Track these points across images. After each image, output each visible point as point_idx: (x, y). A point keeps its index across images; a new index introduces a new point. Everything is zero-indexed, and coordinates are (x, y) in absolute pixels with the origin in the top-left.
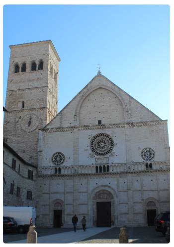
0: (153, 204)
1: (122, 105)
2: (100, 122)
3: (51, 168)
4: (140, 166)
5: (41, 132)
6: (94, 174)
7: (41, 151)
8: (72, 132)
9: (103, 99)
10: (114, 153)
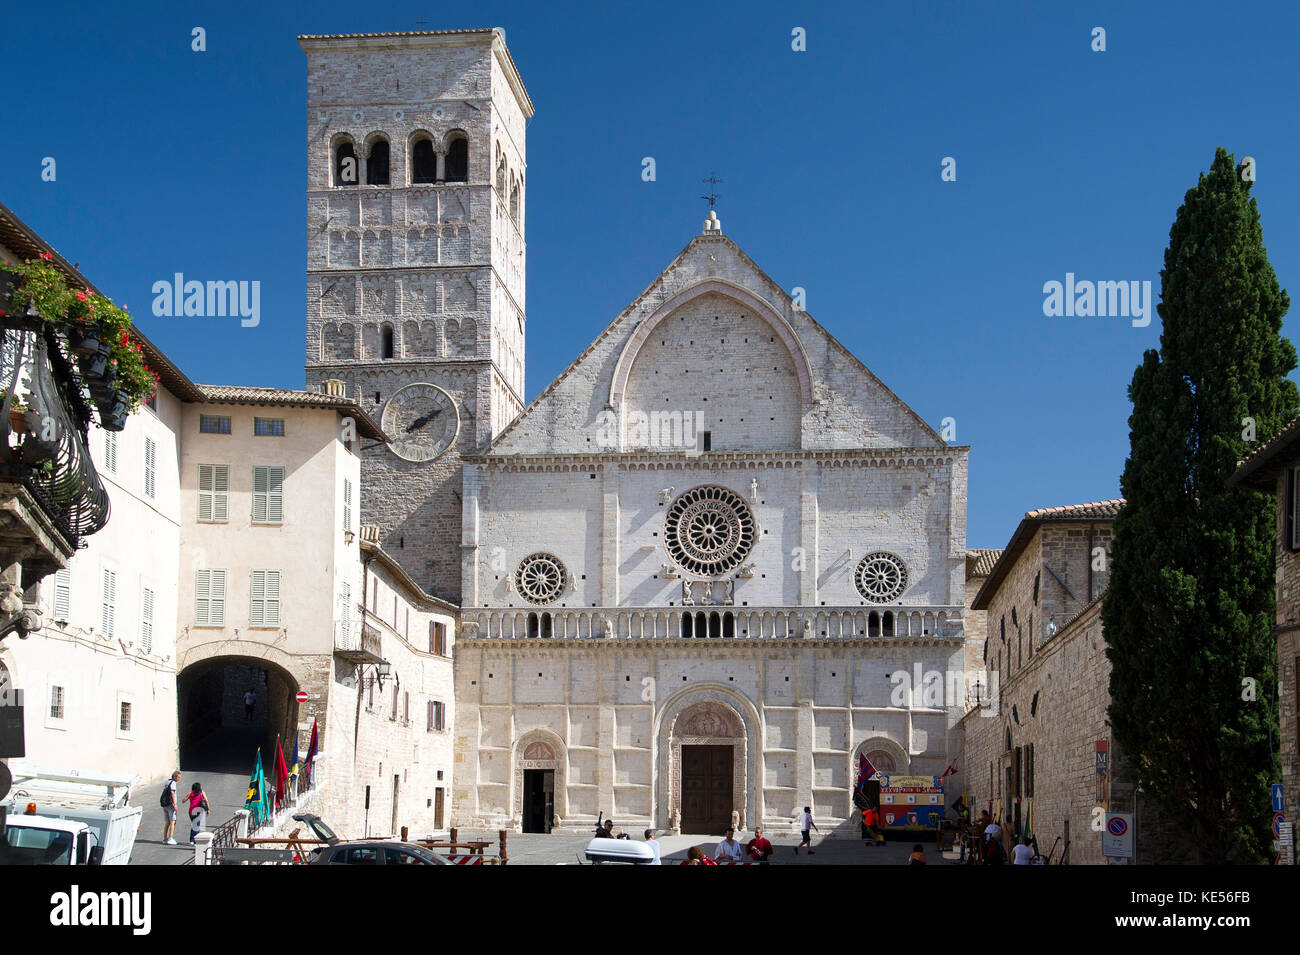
1: (793, 375)
3: (514, 614)
4: (846, 621)
5: (470, 470)
6: (678, 644)
7: (472, 546)
8: (593, 476)
9: (723, 341)
10: (753, 565)
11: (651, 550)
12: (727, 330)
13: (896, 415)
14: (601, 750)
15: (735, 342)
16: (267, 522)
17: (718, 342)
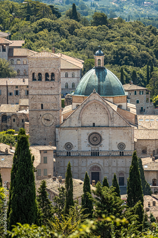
0: (123, 174)
1: (108, 114)
2: (94, 124)
3: (65, 152)
4: (116, 153)
5: (57, 129)
6: (91, 157)
7: (58, 142)
8: (77, 130)
9: (96, 109)
10: (102, 144)
11: (86, 142)
12: (97, 107)
13: (123, 122)
14: (79, 173)
15: (98, 109)
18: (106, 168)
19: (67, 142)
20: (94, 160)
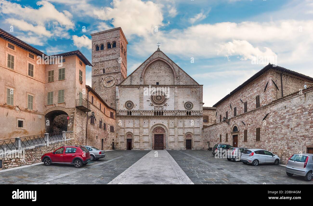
1: (173, 73)
2: (158, 83)
3: (125, 111)
4: (183, 113)
5: (117, 87)
6: (153, 117)
7: (118, 100)
8: (138, 89)
10: (167, 104)
11: (149, 101)
12: (161, 66)
14: (140, 136)
15: (163, 68)
16: (61, 80)
17: (160, 68)
18: (171, 129)
19: (127, 101)
20: (157, 120)
